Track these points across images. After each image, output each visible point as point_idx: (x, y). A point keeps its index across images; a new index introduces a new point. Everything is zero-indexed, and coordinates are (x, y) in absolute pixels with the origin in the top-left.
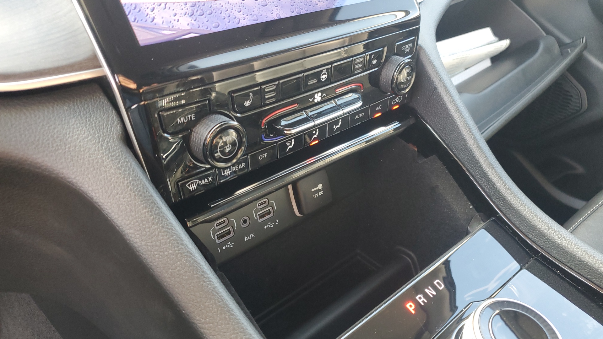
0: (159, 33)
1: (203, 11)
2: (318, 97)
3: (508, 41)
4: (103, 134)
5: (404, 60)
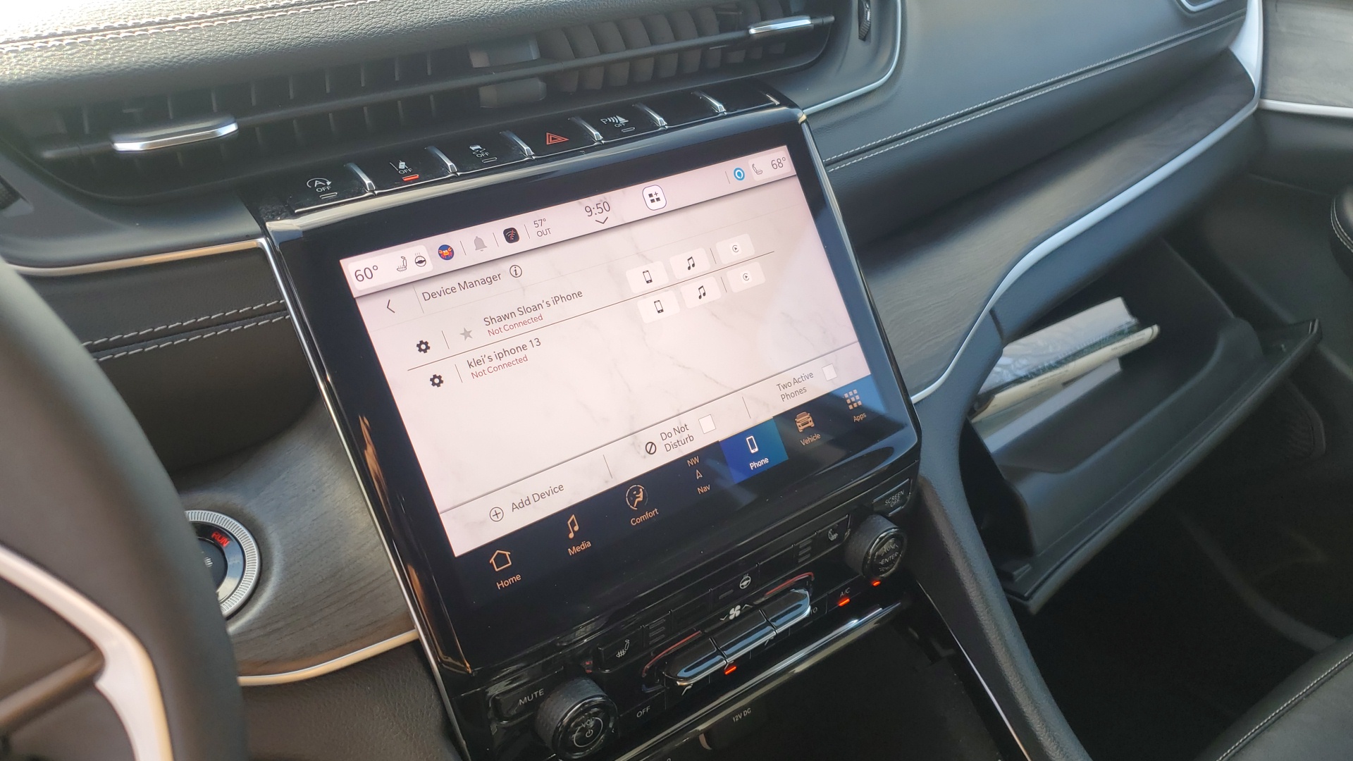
2: (735, 612)
3: (1156, 328)
4: (417, 726)
5: (887, 529)
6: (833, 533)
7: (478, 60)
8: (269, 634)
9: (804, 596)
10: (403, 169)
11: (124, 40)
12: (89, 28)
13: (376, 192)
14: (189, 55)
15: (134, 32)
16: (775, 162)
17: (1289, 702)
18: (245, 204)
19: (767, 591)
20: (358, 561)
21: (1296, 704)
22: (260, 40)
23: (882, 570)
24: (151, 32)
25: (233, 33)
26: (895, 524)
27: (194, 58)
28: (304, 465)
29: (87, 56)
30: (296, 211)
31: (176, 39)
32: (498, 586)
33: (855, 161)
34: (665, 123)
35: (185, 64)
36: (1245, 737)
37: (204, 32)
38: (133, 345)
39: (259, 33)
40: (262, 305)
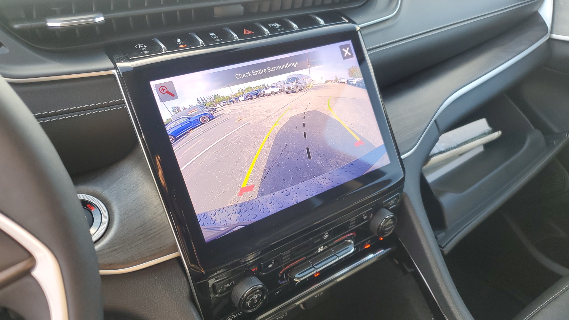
0: (218, 230)
1: (247, 209)
3: (500, 132)
4: (178, 296)
5: (389, 215)
6: (365, 215)
8: (112, 251)
9: (350, 243)
10: (179, 42)
13: (167, 52)
18: (107, 55)
19: (335, 241)
20: (153, 220)
23: (386, 233)
26: (392, 213)
28: (130, 175)
30: (130, 58)
34: (297, 27)
38: (54, 117)
40: (113, 101)
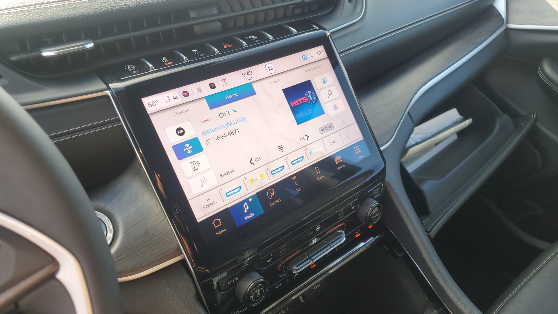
2: (315, 241)
3: (471, 120)
4: (185, 296)
5: (375, 203)
6: (353, 206)
7: (193, 15)
8: (120, 260)
9: (341, 233)
10: (165, 60)
11: (43, 9)
12: (28, 4)
13: (155, 70)
14: (72, 14)
15: (47, 6)
16: (319, 52)
17: (537, 269)
19: (327, 232)
20: (156, 227)
21: (540, 269)
22: (101, 7)
23: (373, 220)
24: (54, 5)
25: (90, 5)
26: (377, 201)
27: (74, 15)
28: (129, 188)
29: (28, 16)
30: (121, 79)
31: (66, 8)
32: (217, 234)
33: (350, 52)
34: (272, 38)
35: (70, 18)
36: (521, 284)
37: (77, 5)
39: (101, 4)
40: (109, 119)
